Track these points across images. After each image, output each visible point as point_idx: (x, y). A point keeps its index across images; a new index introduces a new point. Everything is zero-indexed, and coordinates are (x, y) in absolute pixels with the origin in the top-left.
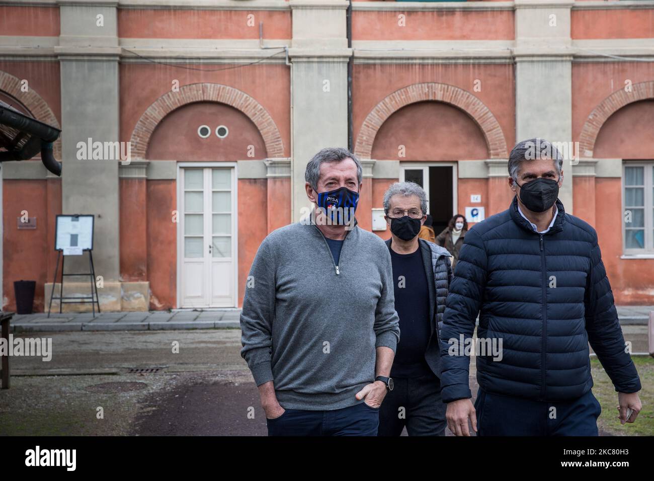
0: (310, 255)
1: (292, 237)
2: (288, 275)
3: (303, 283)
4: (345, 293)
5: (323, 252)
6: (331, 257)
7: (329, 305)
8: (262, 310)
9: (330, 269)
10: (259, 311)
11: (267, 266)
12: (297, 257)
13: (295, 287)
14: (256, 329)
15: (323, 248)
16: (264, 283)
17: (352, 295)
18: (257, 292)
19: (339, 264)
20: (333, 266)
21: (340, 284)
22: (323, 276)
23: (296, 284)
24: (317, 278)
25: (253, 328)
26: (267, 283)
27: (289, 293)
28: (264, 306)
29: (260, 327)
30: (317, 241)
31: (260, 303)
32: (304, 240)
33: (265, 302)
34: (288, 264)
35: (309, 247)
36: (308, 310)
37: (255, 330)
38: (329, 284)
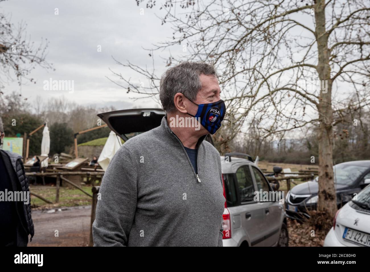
0: (171, 164)
1: (151, 147)
2: (153, 184)
3: (170, 192)
4: (207, 201)
5: (183, 161)
6: (190, 165)
7: (195, 213)
8: (121, 221)
9: (192, 177)
10: (118, 221)
11: (128, 175)
12: (160, 166)
13: (162, 197)
14: (114, 241)
15: (182, 157)
16: (125, 192)
17: (212, 202)
18: (117, 202)
19: (198, 172)
20: (193, 175)
21: (202, 191)
22: (187, 184)
23: (163, 194)
24: (182, 186)
25: (111, 240)
26: (127, 193)
27: (155, 202)
28: (124, 216)
29: (118, 239)
30: (176, 150)
31: (119, 213)
32: (163, 149)
33: (125, 212)
34: (151, 173)
35: (168, 156)
36: (177, 220)
37: (113, 243)
38: (193, 192)
